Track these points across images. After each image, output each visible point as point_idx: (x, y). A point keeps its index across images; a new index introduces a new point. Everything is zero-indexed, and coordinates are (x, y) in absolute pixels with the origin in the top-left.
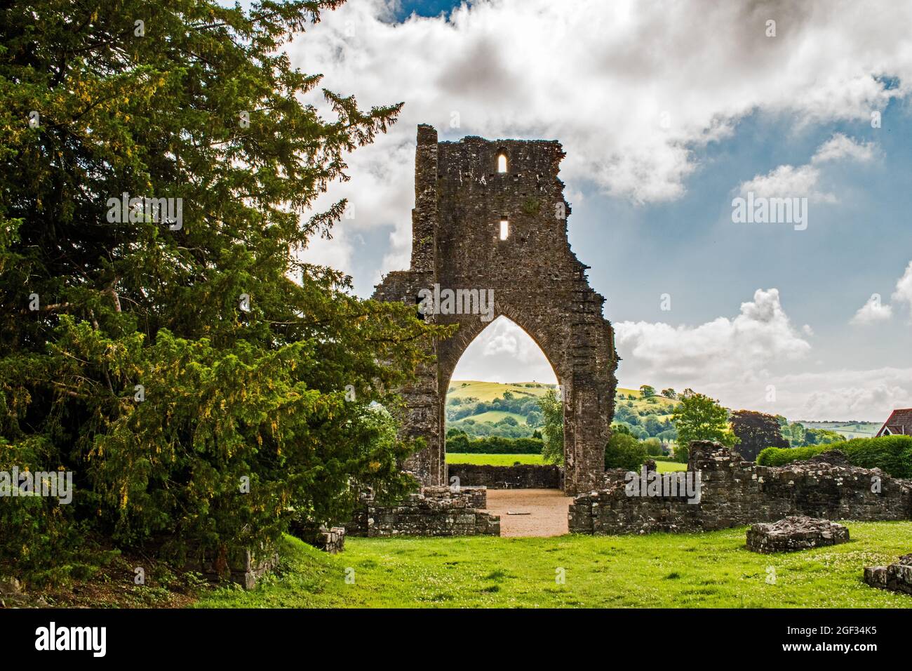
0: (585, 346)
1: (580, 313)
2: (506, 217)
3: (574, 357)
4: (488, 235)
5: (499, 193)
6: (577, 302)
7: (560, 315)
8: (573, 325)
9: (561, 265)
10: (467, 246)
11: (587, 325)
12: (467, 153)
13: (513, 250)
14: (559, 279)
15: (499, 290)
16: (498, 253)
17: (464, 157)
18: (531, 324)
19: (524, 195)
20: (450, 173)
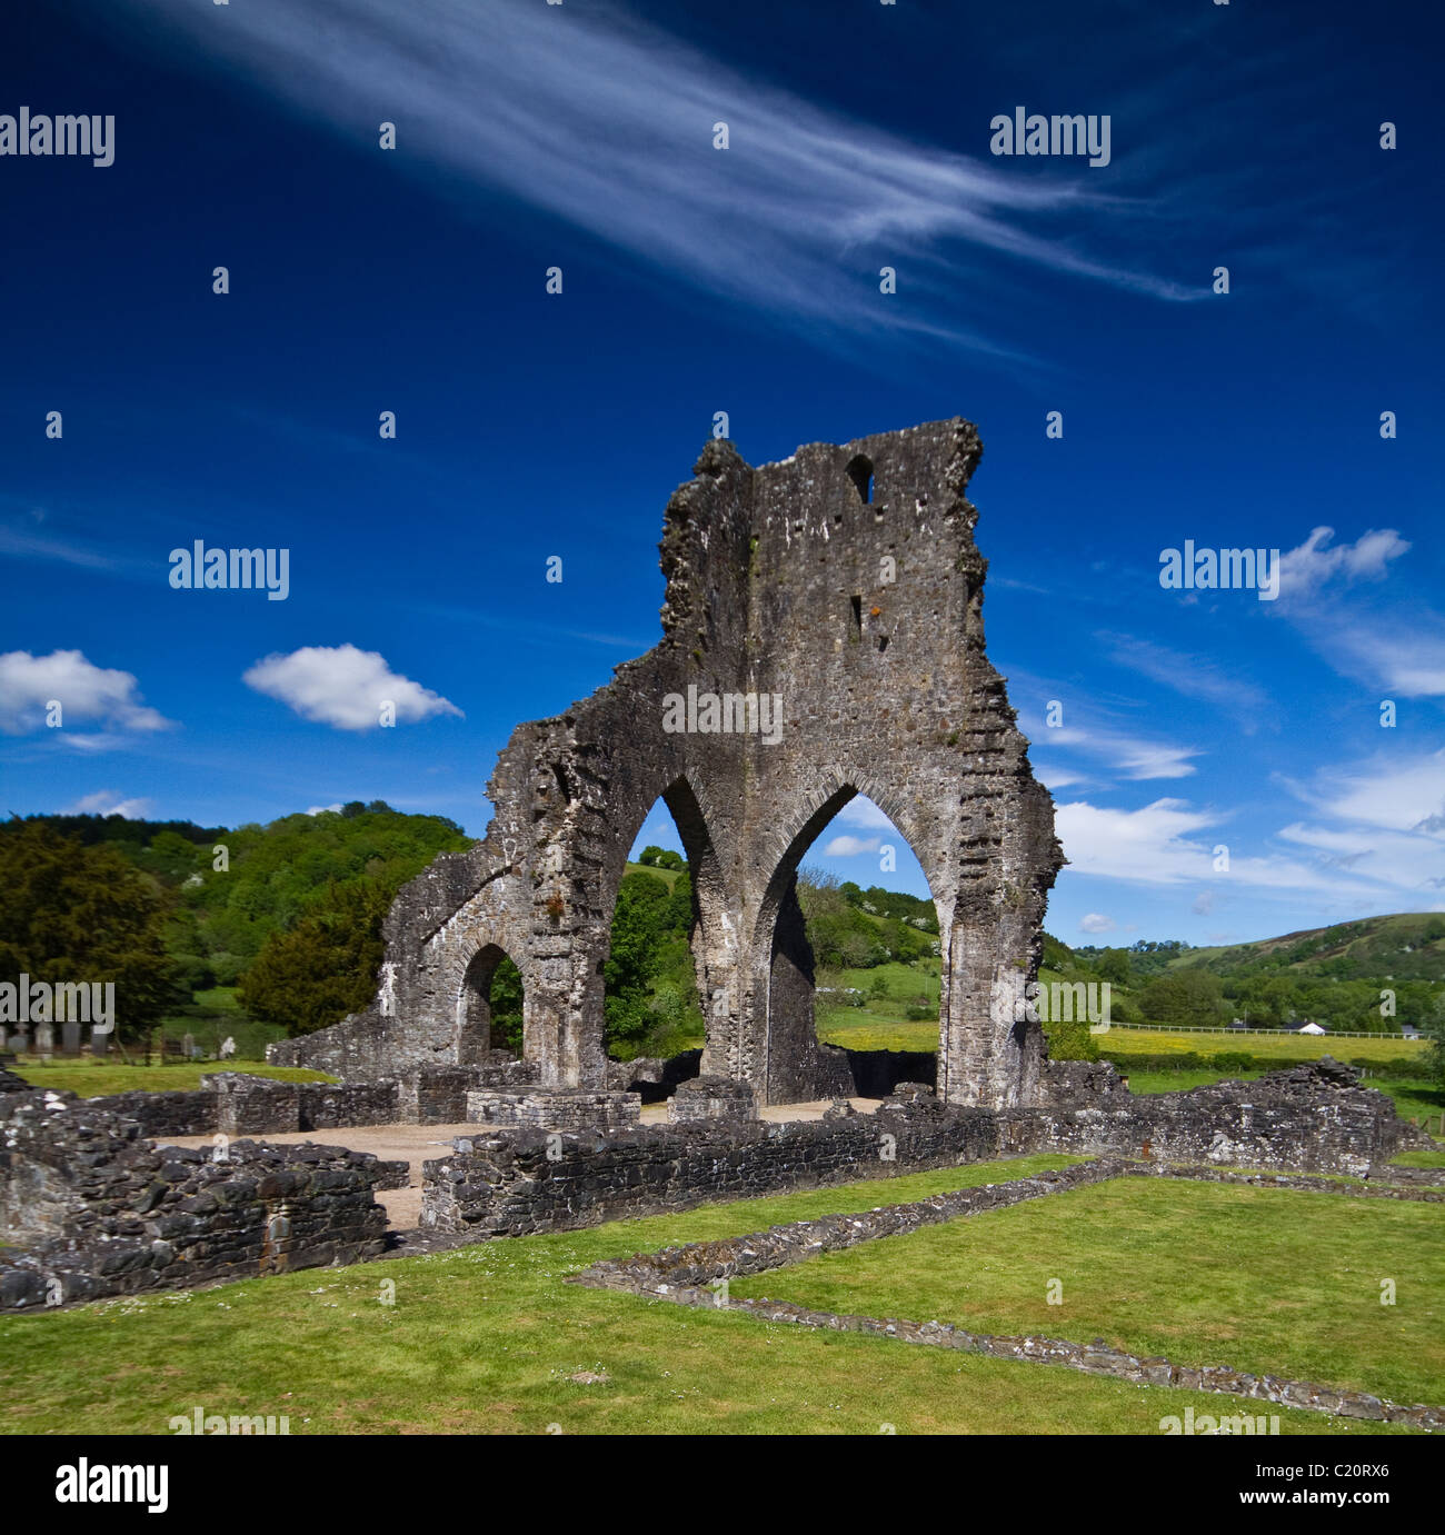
1: (978, 774)
2: (859, 597)
3: (963, 862)
4: (827, 637)
5: (849, 550)
6: (972, 753)
7: (941, 780)
8: (963, 801)
9: (950, 681)
10: (793, 664)
11: (988, 796)
12: (799, 481)
13: (868, 661)
14: (946, 710)
15: (841, 743)
16: (843, 670)
17: (795, 489)
18: (891, 802)
19: (892, 547)
20: (771, 527)
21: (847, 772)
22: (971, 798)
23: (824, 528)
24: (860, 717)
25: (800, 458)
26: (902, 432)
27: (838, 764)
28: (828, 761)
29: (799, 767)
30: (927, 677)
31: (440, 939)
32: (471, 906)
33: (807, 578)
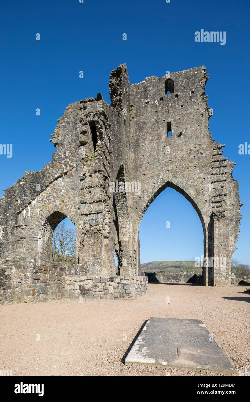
0: (221, 195)
1: (217, 174)
2: (171, 122)
3: (213, 202)
4: (159, 136)
5: (166, 108)
6: (215, 168)
7: (204, 177)
8: (212, 183)
9: (205, 147)
10: (147, 144)
11: (221, 182)
12: (147, 88)
13: (175, 142)
14: (204, 156)
16: (165, 145)
17: (145, 91)
18: (185, 186)
19: (182, 106)
20: (137, 103)
21: (168, 177)
22: (215, 182)
23: (156, 101)
24: (172, 160)
25: (147, 81)
26: (184, 71)
27: (165, 175)
28: (161, 174)
29: (151, 177)
30: (196, 146)
31: (27, 212)
32: (44, 194)
33: (151, 117)
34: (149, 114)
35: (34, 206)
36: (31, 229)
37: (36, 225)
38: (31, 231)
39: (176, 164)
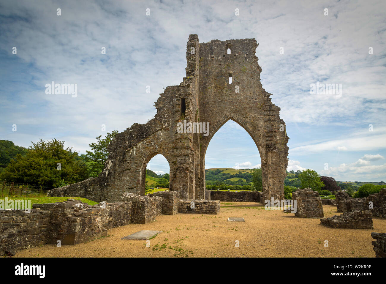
0: (272, 131)
1: (268, 116)
2: (231, 73)
3: (266, 137)
4: (222, 82)
5: (228, 63)
6: (266, 111)
7: (258, 117)
8: (265, 121)
9: (258, 94)
10: (213, 88)
11: (272, 121)
12: (212, 47)
13: (234, 88)
14: (257, 101)
15: (228, 107)
16: (227, 90)
17: (211, 49)
18: (244, 122)
19: (239, 63)
20: (205, 56)
21: (230, 114)
22: (267, 121)
23: (220, 57)
24: (233, 101)
25: (212, 42)
27: (228, 112)
28: (225, 111)
29: (216, 112)
30: (251, 93)
31: (133, 151)
32: (147, 140)
33: (216, 68)
34: (214, 66)
35: (139, 147)
36: (136, 163)
37: (140, 161)
38: (135, 165)
39: (236, 105)
